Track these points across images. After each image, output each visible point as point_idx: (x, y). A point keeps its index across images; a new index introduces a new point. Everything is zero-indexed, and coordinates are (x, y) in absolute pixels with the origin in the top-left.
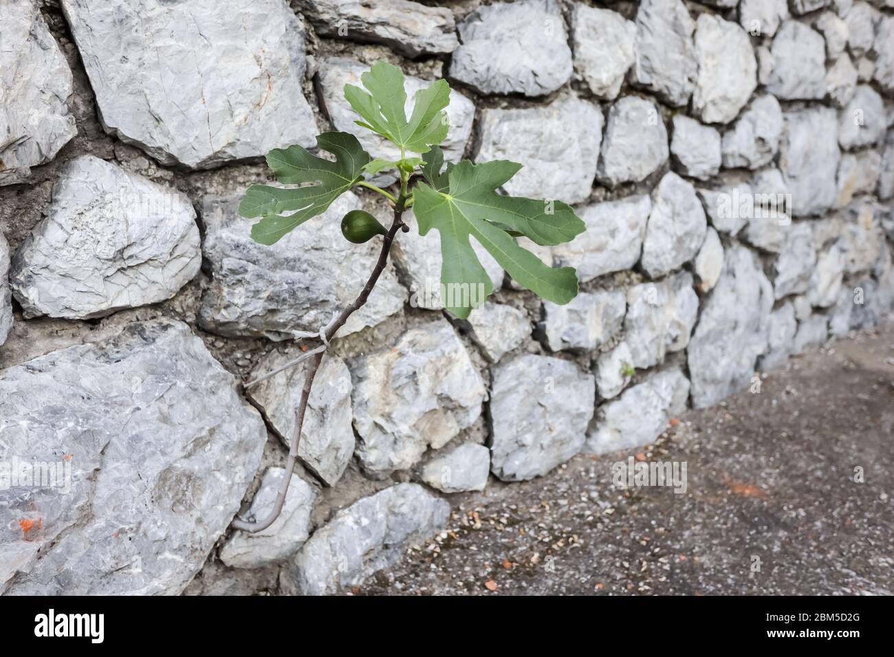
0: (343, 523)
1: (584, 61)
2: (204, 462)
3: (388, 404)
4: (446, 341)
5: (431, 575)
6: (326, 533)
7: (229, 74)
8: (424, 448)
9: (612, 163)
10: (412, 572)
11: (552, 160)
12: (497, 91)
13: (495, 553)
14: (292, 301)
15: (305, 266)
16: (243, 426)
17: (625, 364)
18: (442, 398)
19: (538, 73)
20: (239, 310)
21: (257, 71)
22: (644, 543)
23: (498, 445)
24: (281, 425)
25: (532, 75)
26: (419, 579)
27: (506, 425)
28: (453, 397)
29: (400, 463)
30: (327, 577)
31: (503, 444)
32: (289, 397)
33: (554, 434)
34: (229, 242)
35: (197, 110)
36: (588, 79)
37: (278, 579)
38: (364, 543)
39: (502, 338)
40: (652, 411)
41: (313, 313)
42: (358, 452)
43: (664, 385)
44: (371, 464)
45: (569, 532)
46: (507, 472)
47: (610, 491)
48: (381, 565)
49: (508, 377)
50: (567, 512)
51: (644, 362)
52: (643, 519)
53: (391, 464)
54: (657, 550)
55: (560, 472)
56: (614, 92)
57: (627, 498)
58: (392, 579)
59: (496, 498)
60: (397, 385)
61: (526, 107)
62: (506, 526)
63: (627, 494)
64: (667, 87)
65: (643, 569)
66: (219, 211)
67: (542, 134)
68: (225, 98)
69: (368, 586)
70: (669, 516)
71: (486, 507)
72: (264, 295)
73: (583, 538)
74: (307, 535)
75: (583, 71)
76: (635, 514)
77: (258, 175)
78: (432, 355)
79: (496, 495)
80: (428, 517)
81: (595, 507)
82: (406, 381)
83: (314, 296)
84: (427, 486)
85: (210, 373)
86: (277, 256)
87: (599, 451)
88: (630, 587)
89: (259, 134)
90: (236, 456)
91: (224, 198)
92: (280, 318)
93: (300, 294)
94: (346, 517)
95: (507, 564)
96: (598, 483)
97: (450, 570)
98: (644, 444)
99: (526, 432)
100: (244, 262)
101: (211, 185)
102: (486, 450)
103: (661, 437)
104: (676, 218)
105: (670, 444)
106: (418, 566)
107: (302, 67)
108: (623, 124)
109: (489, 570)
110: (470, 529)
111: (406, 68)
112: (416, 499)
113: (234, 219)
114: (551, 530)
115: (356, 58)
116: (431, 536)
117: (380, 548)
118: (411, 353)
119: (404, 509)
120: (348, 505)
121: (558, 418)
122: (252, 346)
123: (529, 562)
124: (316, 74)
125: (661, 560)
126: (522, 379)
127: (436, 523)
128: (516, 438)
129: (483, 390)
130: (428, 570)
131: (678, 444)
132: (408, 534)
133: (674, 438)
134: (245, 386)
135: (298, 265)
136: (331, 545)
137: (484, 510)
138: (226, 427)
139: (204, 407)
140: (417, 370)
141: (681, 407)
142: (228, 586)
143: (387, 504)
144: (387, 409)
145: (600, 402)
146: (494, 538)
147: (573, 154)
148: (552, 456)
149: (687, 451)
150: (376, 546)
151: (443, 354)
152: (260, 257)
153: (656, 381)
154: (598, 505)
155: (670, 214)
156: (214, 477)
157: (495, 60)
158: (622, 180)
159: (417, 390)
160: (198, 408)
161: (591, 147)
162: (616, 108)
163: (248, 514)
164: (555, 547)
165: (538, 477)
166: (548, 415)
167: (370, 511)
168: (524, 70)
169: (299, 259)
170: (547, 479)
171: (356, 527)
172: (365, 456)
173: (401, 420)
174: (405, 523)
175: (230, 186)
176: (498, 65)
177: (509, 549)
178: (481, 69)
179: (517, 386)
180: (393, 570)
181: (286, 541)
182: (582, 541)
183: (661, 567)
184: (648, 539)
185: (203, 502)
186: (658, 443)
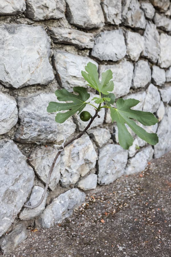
0: (56, 203)
1: (129, 49)
2: (18, 186)
3: (70, 163)
4: (87, 141)
5: (83, 219)
6: (51, 207)
7: (30, 57)
8: (79, 176)
9: (136, 82)
10: (77, 218)
11: (119, 82)
12: (105, 60)
13: (102, 210)
14: (45, 131)
15: (48, 119)
16: (29, 173)
17: (136, 145)
18: (85, 160)
19: (117, 54)
20: (29, 135)
21: (38, 56)
22: (147, 205)
23: (100, 174)
24: (39, 172)
25: (115, 55)
26: (79, 220)
27: (103, 167)
28: (89, 160)
29: (73, 182)
30: (51, 221)
31: (102, 173)
32: (42, 163)
33: (116, 169)
34: (26, 112)
35: (20, 70)
36: (130, 55)
37: (35, 222)
38: (63, 209)
39: (103, 139)
40: (144, 160)
41: (51, 135)
42: (61, 180)
43: (147, 151)
44: (64, 183)
45: (123, 202)
46: (102, 182)
47: (133, 187)
48: (67, 216)
49: (104, 152)
50: (122, 195)
51: (142, 145)
52: (145, 197)
53: (70, 182)
54: (151, 207)
55: (117, 181)
56: (137, 59)
57: (139, 190)
58: (71, 220)
59: (98, 191)
60: (73, 157)
61: (112, 64)
62: (103, 200)
63: (139, 188)
64: (152, 57)
65: (148, 214)
66: (23, 102)
67: (117, 73)
68: (28, 65)
69: (63, 223)
70: (152, 195)
71: (96, 194)
72: (37, 130)
73: (128, 204)
74: (45, 207)
75: (129, 52)
76: (142, 195)
77: (34, 89)
78: (83, 146)
79: (98, 190)
80: (80, 199)
81: (130, 193)
82: (76, 155)
83: (52, 130)
84: (79, 189)
85: (19, 156)
86: (40, 116)
87: (128, 174)
88: (145, 219)
89: (37, 77)
90: (26, 184)
91: (25, 98)
92: (41, 137)
93: (48, 129)
94: (57, 201)
95: (106, 214)
96: (129, 185)
97: (88, 216)
98: (141, 171)
99: (109, 169)
100: (31, 119)
101: (20, 93)
102: (96, 175)
103: (146, 168)
104: (153, 99)
105: (149, 171)
106: (78, 216)
107: (49, 53)
108: (139, 69)
109: (101, 216)
110: (92, 202)
111: (78, 52)
112: (77, 193)
113: (28, 105)
114: (117, 201)
115: (64, 50)
116: (81, 205)
117: (67, 210)
118: (77, 146)
119: (73, 197)
120: (57, 197)
121: (118, 164)
122: (30, 146)
123: (113, 213)
124: (53, 55)
125: (153, 210)
126: (108, 152)
127: (82, 201)
128: (106, 171)
129: (97, 156)
130: (81, 217)
131: (151, 171)
132: (75, 205)
133: (150, 169)
134: (29, 160)
135: (46, 119)
136: (52, 210)
137: (95, 195)
138: (24, 174)
139: (18, 168)
140: (79, 152)
141: (151, 158)
142: (20, 226)
143: (68, 195)
144: (70, 165)
145: (129, 158)
146: (100, 205)
147: (126, 80)
148: (115, 176)
149: (155, 173)
150: (66, 210)
151: (86, 146)
152: (35, 117)
153: (145, 150)
154: (131, 192)
155: (151, 97)
156: (20, 191)
157: (105, 50)
158: (138, 87)
159: (79, 158)
160: (16, 169)
161: (130, 77)
162: (137, 64)
163: (28, 202)
164: (120, 207)
165: (111, 183)
166: (115, 164)
167: (64, 198)
168: (113, 53)
169: (47, 117)
170: (113, 184)
171: (60, 204)
172: (62, 180)
173: (74, 168)
174: (73, 201)
175: (26, 93)
176: (106, 51)
177: (106, 208)
178: (101, 53)
179: (106, 155)
180: (71, 217)
181: (39, 210)
182: (128, 205)
183: (153, 213)
184: (148, 203)
185: (17, 200)
186: (145, 171)
